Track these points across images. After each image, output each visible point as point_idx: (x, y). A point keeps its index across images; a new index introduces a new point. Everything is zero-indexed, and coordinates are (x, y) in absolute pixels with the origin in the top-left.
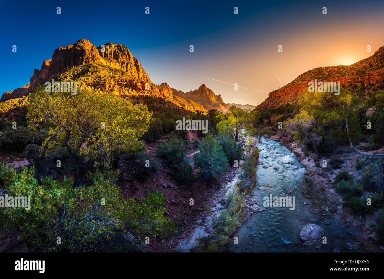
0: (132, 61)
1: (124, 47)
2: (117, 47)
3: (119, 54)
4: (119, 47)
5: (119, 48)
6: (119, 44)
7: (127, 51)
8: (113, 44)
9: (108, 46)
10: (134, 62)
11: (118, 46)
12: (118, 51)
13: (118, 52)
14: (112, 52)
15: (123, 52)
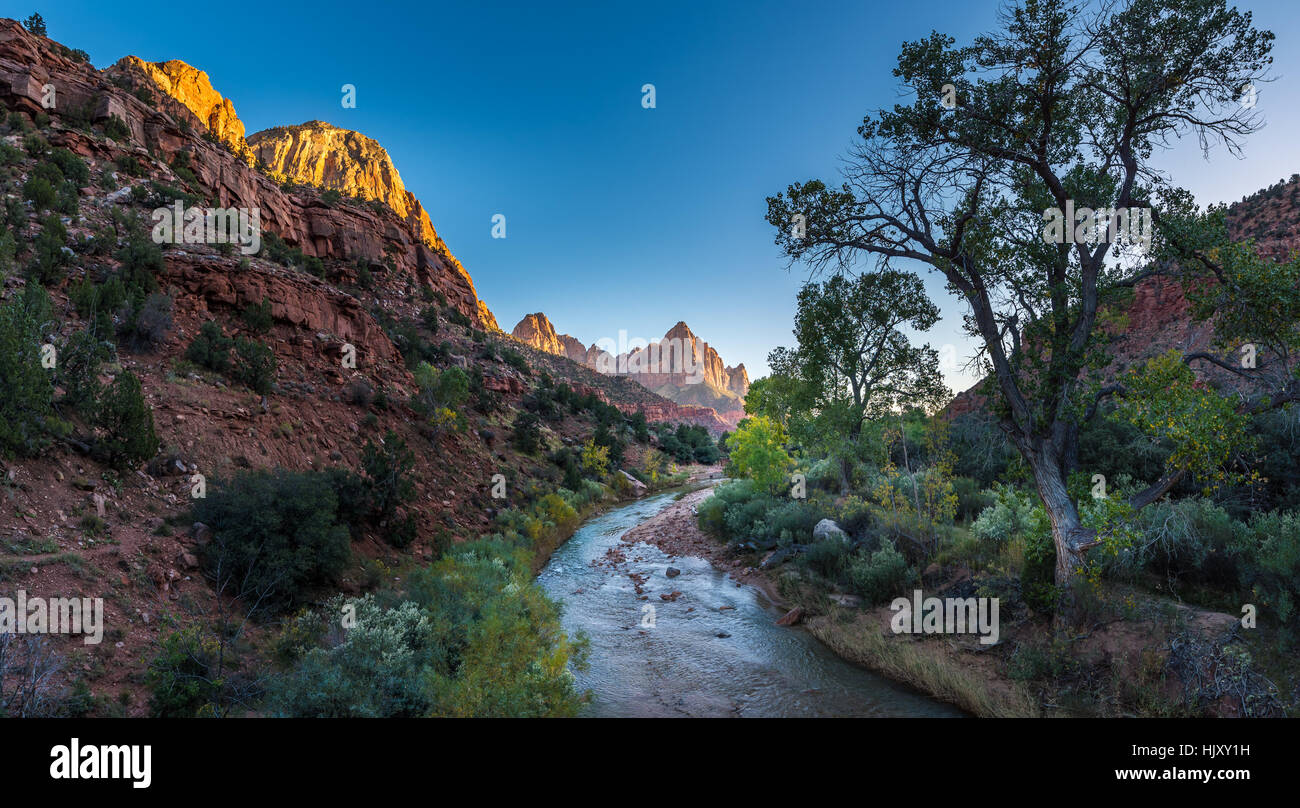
0: (397, 202)
1: (371, 145)
2: (346, 143)
3: (345, 170)
4: (353, 145)
5: (350, 149)
6: (352, 133)
7: (383, 164)
8: (330, 128)
9: (309, 132)
10: (407, 208)
11: (349, 138)
12: (346, 159)
13: (343, 162)
14: (318, 157)
15: (363, 162)
